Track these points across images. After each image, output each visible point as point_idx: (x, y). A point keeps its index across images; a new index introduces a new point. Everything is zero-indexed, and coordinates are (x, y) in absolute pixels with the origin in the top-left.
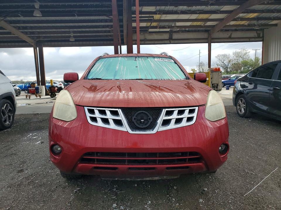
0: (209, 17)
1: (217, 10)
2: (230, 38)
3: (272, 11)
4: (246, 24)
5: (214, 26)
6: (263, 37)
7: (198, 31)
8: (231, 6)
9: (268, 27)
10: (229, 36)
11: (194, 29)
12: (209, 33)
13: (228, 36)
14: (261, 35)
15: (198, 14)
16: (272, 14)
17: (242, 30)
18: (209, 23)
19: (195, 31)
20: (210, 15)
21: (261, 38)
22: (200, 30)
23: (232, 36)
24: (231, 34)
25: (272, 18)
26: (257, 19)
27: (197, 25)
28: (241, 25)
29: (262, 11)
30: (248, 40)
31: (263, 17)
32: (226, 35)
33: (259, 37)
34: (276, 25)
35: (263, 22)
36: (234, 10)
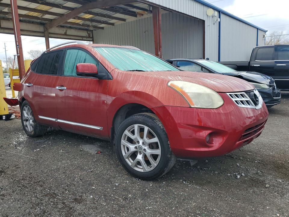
0: (49, 10)
1: (60, 5)
2: (65, 34)
3: (104, 16)
4: (80, 23)
5: (52, 20)
6: (93, 37)
7: (33, 23)
8: (75, 4)
9: (96, 29)
10: (65, 33)
11: (28, 19)
12: (45, 26)
13: (63, 33)
14: (91, 36)
15: (40, 4)
16: (103, 18)
17: (76, 28)
18: (47, 16)
19: (29, 22)
20: (51, 7)
21: (91, 38)
22: (34, 21)
23: (68, 33)
24: (67, 30)
25: (102, 22)
26: (91, 20)
27: (34, 15)
28: (76, 23)
29: (97, 14)
30: (81, 39)
31: (95, 19)
32: (62, 31)
33: (89, 37)
34: (103, 28)
35: (94, 24)
36: (76, 8)
